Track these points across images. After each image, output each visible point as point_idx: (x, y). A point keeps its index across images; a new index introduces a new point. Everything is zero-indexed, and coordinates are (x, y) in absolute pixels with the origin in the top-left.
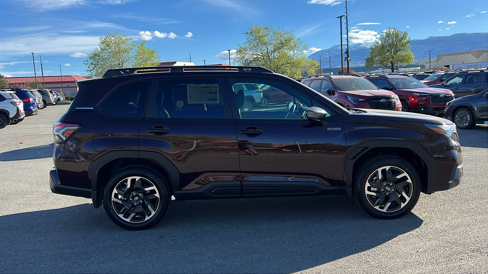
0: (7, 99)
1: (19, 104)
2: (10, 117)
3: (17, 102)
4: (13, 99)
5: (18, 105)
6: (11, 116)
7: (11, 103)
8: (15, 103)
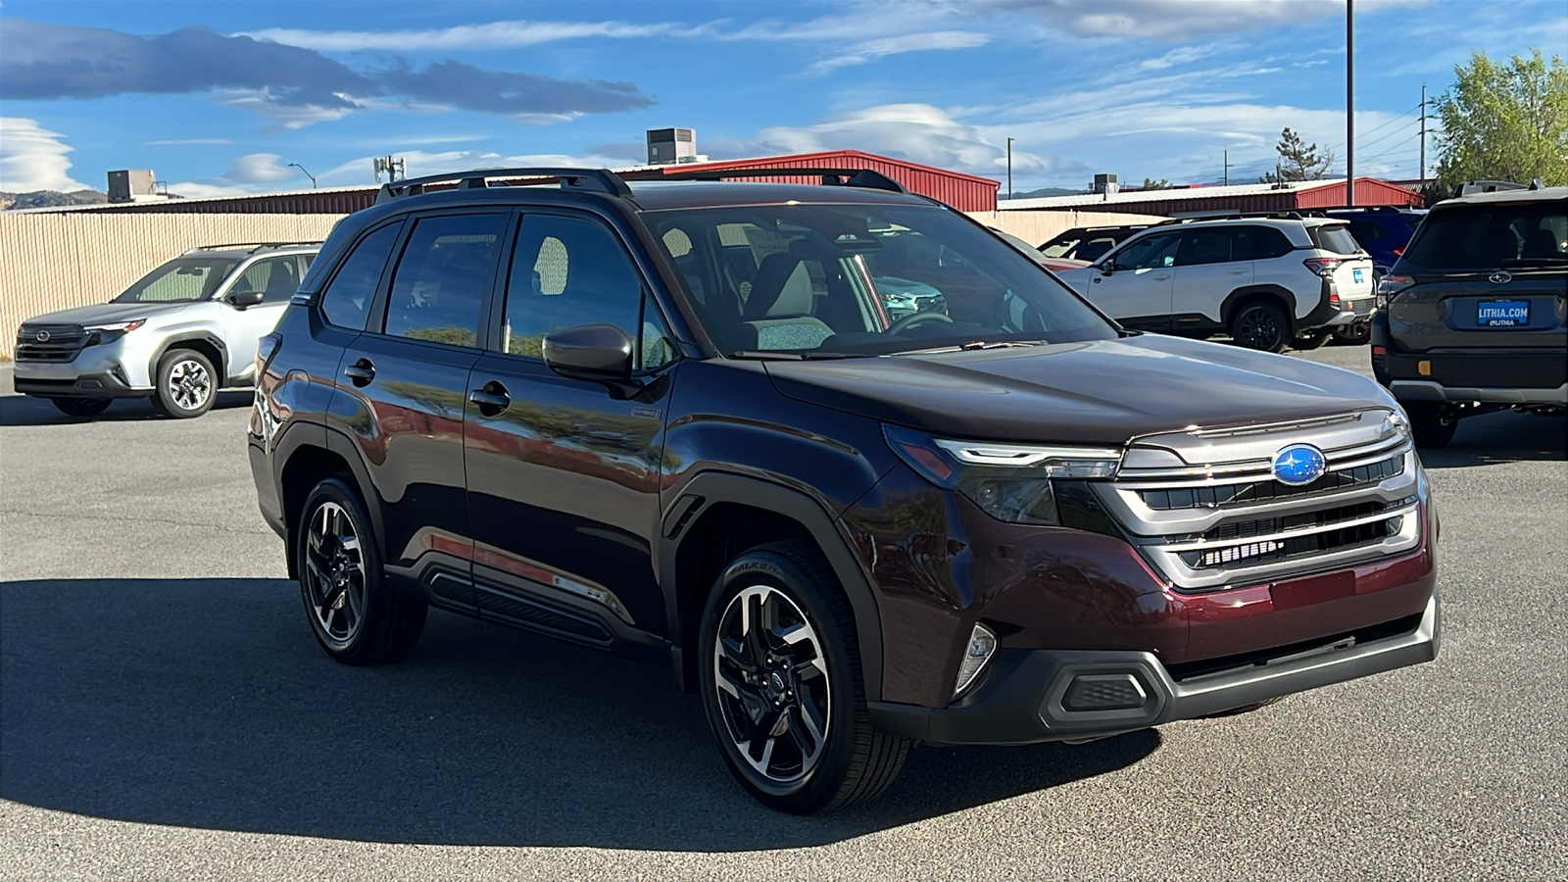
0: (1296, 248)
1: (1333, 270)
2: (1298, 318)
3: (1328, 260)
4: (1315, 247)
5: (1330, 272)
6: (1300, 313)
7: (1304, 263)
8: (1319, 262)
